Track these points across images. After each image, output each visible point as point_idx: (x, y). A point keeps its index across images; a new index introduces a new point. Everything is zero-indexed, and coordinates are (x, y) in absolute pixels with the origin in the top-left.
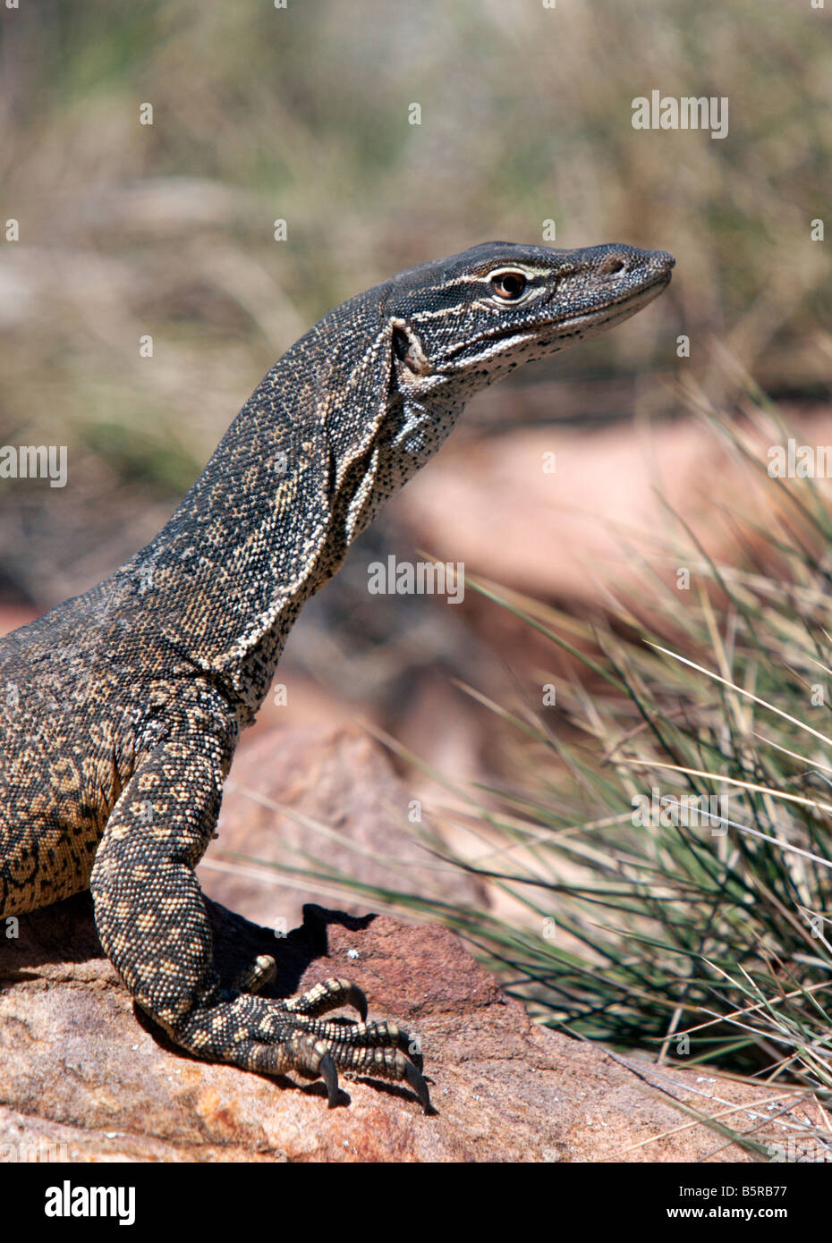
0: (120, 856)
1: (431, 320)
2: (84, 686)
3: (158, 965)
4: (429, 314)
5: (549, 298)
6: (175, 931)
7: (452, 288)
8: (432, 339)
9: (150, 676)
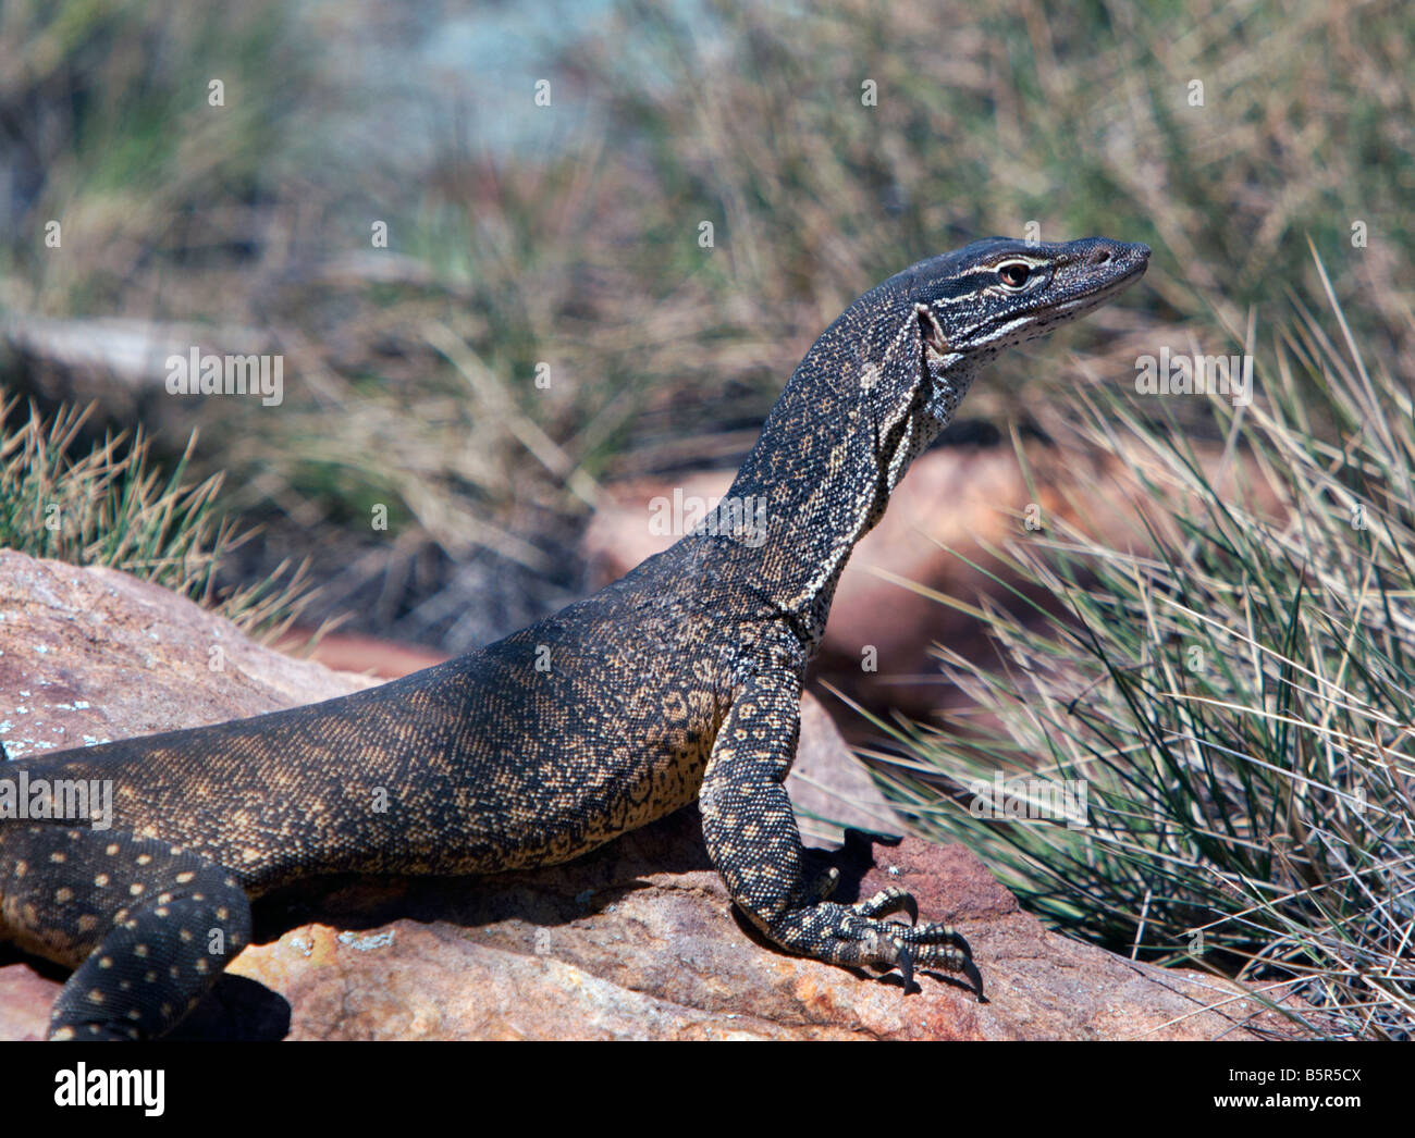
0: (729, 775)
1: (950, 306)
2: (685, 629)
3: (760, 869)
4: (948, 300)
5: (1046, 286)
6: (775, 840)
7: (967, 278)
8: (951, 322)
9: (740, 619)
